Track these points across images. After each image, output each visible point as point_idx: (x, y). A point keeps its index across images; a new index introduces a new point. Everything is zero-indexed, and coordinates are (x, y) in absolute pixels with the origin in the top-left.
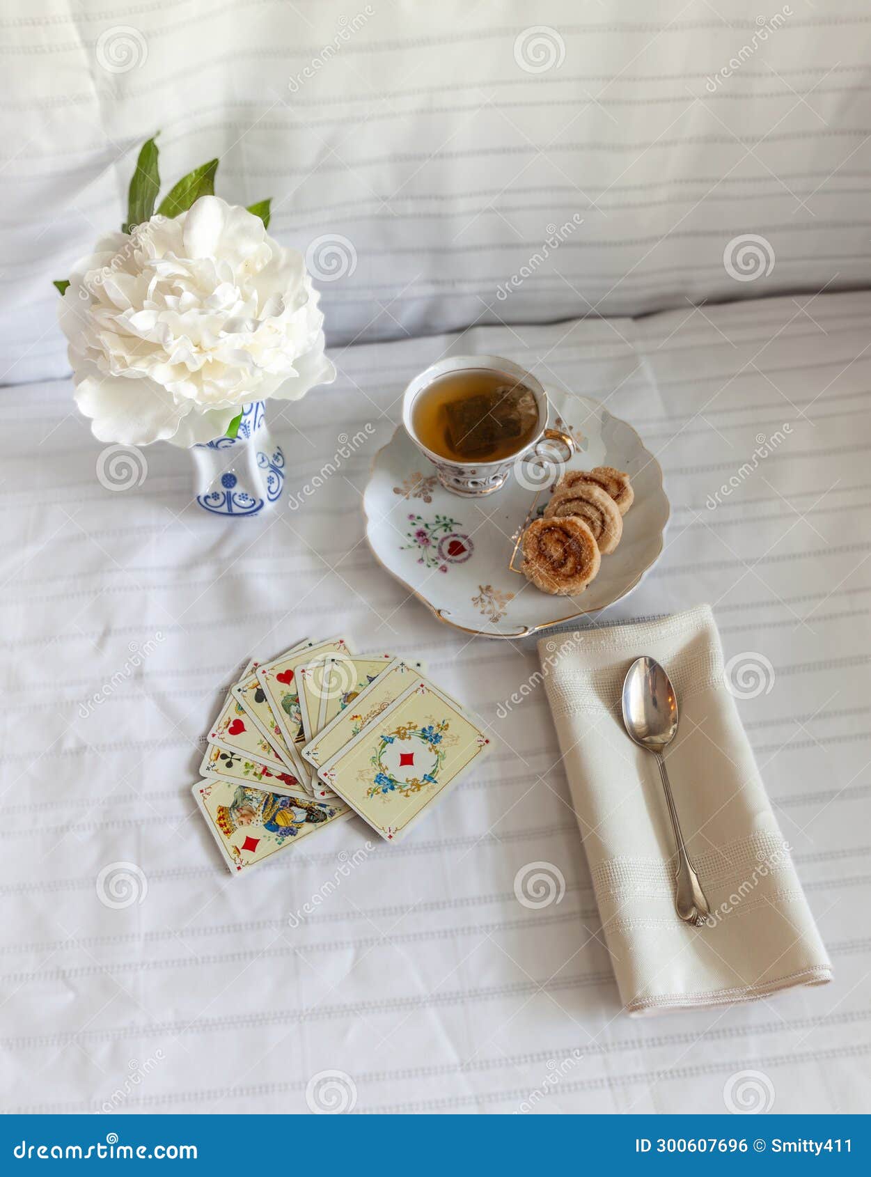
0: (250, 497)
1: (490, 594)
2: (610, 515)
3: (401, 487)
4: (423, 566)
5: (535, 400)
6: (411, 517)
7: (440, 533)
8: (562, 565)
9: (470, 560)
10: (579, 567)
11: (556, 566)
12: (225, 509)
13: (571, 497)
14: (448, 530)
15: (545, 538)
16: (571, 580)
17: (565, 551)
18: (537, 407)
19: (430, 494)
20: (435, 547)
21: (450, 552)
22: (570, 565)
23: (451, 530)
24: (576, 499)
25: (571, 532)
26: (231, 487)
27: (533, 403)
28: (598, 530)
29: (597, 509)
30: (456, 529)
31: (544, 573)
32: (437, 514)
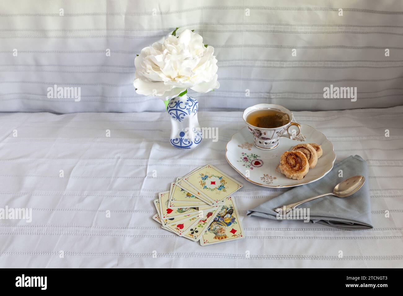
0: (188, 141)
1: (267, 177)
2: (313, 152)
3: (241, 145)
4: (245, 167)
5: (288, 116)
6: (243, 153)
7: (252, 159)
8: (295, 166)
9: (262, 167)
10: (301, 167)
11: (292, 167)
12: (179, 145)
13: (299, 147)
14: (255, 158)
15: (289, 157)
16: (297, 172)
17: (296, 162)
18: (289, 118)
19: (250, 148)
20: (249, 162)
21: (255, 164)
22: (297, 167)
23: (256, 158)
24: (301, 147)
25: (298, 156)
26: (182, 136)
27: (288, 117)
28: (309, 157)
29: (308, 150)
30: (258, 158)
31: (288, 169)
32: (252, 153)
